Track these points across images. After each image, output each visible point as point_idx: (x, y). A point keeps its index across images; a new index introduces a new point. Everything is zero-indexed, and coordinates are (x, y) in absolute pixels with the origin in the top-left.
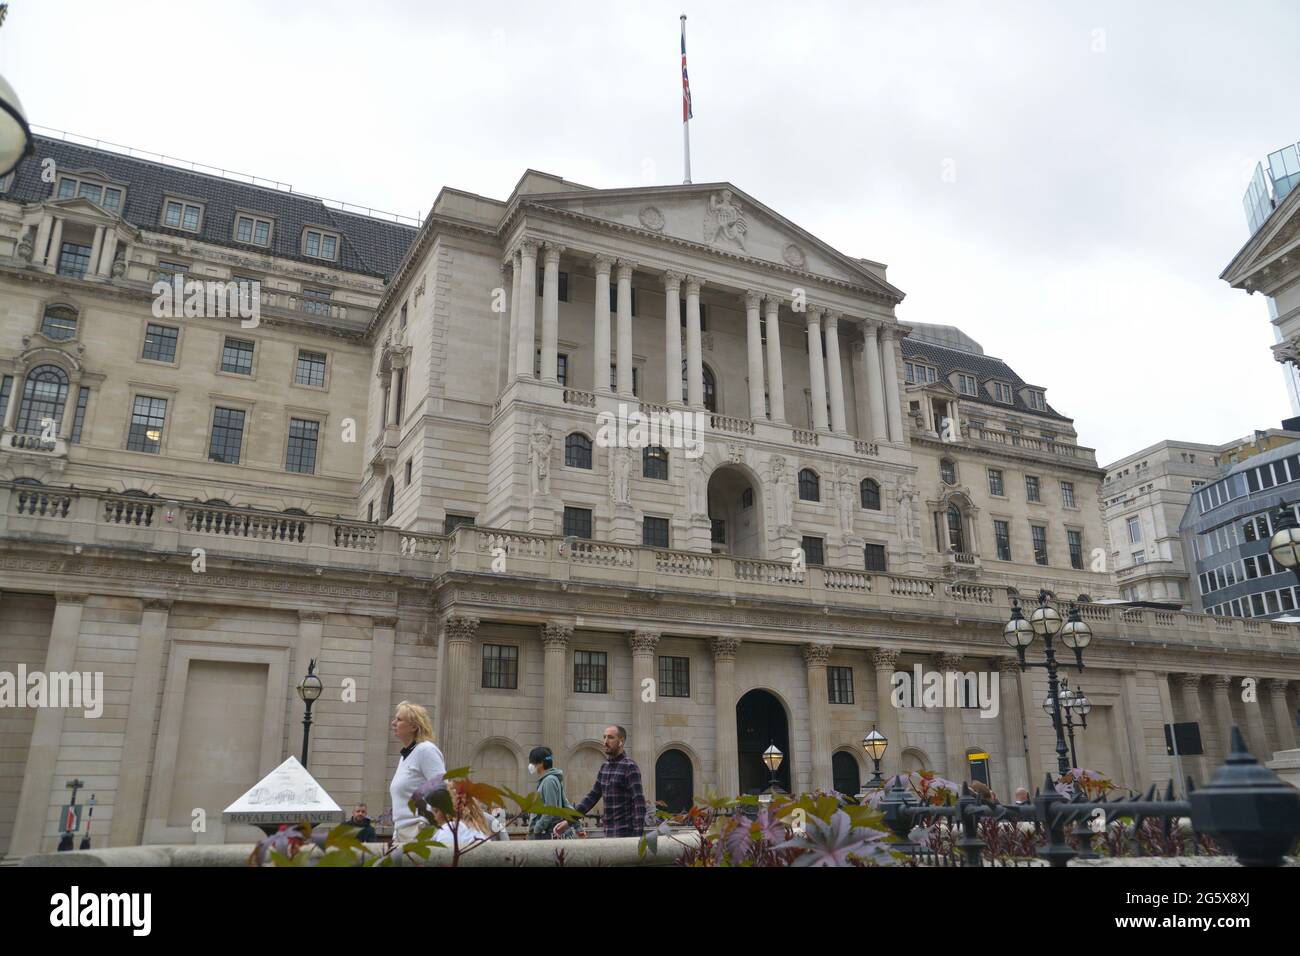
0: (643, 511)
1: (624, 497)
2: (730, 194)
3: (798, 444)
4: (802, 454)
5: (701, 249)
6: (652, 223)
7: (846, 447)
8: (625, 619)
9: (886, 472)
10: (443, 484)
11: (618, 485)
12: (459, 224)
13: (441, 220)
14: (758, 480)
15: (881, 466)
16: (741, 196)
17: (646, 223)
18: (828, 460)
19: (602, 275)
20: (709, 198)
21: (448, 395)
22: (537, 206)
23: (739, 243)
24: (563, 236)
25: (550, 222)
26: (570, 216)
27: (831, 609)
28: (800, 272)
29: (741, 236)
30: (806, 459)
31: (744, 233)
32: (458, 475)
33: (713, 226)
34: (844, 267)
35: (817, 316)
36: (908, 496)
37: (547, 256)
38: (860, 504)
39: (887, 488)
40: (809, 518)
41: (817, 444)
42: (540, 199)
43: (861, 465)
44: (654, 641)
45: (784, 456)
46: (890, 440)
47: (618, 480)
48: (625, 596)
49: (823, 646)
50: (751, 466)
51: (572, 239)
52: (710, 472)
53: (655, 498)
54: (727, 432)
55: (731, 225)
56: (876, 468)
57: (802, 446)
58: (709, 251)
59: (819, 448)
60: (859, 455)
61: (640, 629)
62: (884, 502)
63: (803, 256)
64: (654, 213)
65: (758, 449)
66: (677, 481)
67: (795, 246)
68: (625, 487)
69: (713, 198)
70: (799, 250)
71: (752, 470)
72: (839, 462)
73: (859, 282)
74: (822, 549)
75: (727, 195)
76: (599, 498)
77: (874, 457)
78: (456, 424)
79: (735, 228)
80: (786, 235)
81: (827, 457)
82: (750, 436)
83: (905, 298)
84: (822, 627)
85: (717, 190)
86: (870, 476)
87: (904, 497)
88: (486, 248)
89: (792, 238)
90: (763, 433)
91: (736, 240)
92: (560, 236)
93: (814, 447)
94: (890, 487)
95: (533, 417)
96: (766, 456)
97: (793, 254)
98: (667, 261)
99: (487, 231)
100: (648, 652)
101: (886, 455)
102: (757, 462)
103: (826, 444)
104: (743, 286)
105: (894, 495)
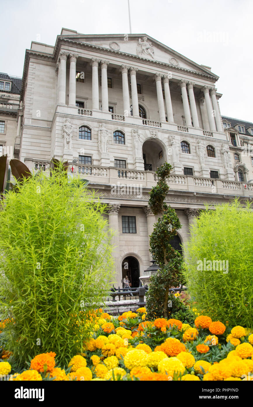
0: (114, 157)
1: (106, 151)
2: (147, 38)
3: (180, 131)
4: (182, 135)
5: (135, 58)
6: (115, 48)
7: (200, 133)
8: (104, 199)
9: (217, 143)
10: (31, 152)
11: (103, 146)
12: (37, 54)
13: (30, 52)
14: (164, 146)
15: (215, 141)
16: (151, 39)
17: (112, 48)
18: (193, 137)
19: (95, 67)
20: (138, 40)
21: (33, 117)
22: (66, 40)
23: (151, 55)
24: (77, 52)
25: (71, 47)
26: (79, 44)
27: (197, 193)
28: (177, 67)
29: (152, 54)
30: (183, 137)
31: (153, 53)
32: (38, 148)
33: (140, 49)
34: (194, 67)
35: (185, 84)
36: (226, 151)
37: (71, 60)
38: (207, 155)
39: (217, 149)
40: (186, 160)
41: (188, 132)
42: (67, 37)
43: (206, 140)
44: (118, 208)
45: (175, 136)
46: (217, 131)
47: (103, 143)
48: (103, 188)
49: (195, 209)
50: (161, 139)
51: (82, 53)
52: (143, 142)
53: (120, 151)
54: (150, 126)
55: (147, 49)
56: (212, 141)
57: (182, 132)
58: (139, 58)
59: (189, 133)
60: (205, 136)
61: (111, 203)
62: (217, 154)
63: (177, 62)
64: (116, 45)
65: (163, 132)
66: (129, 145)
67: (174, 59)
68: (106, 146)
69: (140, 40)
70: (176, 60)
71: (161, 141)
72: (197, 138)
73: (200, 73)
74: (192, 172)
75: (145, 39)
76: (95, 151)
77: (211, 137)
78: (37, 128)
79: (149, 50)
80: (170, 54)
81: (192, 136)
82: (159, 128)
83: (219, 78)
84: (194, 201)
85: (141, 37)
86: (210, 144)
87: (224, 152)
88: (49, 63)
89: (173, 56)
90: (165, 126)
91: (149, 54)
92: (76, 52)
93: (186, 132)
94: (219, 149)
95: (65, 119)
96: (166, 136)
97: (174, 61)
98: (122, 62)
99: (49, 56)
100: (115, 213)
101: (216, 136)
102: (162, 137)
103: (191, 131)
104: (154, 72)
105: (220, 152)
